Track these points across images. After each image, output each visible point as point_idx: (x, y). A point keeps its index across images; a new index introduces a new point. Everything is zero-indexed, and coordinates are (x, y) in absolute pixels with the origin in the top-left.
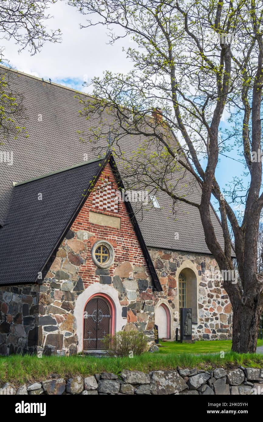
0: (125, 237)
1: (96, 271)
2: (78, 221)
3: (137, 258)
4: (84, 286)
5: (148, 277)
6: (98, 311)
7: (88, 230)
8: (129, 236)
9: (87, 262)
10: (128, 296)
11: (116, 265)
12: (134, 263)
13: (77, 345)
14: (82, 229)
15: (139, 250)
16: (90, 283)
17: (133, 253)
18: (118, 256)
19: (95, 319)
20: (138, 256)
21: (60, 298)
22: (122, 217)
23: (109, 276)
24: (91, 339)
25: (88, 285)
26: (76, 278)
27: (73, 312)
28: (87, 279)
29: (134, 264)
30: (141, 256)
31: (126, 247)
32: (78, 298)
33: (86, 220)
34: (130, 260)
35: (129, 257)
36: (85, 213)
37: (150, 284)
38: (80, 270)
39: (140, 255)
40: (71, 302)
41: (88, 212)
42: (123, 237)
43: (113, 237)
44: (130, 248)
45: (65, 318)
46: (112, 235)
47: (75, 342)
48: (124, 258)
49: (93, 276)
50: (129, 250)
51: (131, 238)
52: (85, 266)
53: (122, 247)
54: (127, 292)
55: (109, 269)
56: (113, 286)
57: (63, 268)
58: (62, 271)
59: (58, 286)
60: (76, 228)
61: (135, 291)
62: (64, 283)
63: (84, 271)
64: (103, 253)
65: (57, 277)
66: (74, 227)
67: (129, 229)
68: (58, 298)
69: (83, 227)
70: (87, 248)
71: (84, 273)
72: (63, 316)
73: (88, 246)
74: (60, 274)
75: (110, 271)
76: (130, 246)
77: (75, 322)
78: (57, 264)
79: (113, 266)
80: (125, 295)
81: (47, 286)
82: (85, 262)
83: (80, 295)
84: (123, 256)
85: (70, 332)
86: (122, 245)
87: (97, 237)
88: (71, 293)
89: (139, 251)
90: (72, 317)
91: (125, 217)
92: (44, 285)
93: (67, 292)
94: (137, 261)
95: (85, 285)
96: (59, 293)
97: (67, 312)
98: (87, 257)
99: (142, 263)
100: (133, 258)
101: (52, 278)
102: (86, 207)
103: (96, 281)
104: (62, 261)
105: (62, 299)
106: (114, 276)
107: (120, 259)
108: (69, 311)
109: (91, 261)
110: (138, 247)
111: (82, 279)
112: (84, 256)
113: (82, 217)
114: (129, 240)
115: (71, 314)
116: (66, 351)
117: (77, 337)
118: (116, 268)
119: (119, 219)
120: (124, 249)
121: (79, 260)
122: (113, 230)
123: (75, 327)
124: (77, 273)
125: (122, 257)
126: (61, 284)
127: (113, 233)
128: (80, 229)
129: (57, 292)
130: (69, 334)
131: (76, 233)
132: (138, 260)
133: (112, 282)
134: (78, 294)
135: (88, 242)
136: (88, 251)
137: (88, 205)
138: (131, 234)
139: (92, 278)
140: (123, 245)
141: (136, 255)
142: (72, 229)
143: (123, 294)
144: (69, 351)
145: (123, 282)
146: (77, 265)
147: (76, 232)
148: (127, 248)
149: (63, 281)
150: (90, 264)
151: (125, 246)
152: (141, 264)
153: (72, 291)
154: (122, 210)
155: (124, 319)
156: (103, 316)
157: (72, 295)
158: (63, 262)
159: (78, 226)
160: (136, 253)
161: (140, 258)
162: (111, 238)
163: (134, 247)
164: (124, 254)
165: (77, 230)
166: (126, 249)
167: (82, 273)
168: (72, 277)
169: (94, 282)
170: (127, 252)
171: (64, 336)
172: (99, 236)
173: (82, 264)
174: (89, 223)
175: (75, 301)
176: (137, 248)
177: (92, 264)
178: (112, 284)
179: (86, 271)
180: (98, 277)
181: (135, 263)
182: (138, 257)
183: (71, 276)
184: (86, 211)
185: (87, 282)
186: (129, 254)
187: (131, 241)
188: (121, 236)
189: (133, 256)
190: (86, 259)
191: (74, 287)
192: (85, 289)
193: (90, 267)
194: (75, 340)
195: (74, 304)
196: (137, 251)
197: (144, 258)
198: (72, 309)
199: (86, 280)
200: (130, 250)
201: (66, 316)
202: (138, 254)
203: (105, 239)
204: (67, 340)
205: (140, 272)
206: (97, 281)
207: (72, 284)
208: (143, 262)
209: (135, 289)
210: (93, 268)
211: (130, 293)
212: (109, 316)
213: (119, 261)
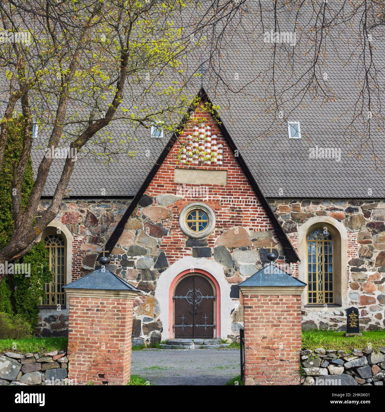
0: (235, 195)
1: (186, 242)
2: (157, 183)
3: (256, 220)
4: (169, 262)
5: (276, 244)
6: (194, 291)
7: (172, 193)
8: (241, 192)
9: (172, 233)
10: (241, 271)
11: (220, 233)
12: (251, 227)
13: (162, 332)
14: (164, 193)
15: (260, 209)
16: (178, 257)
17: (249, 215)
18: (222, 220)
19: (190, 301)
20: (257, 217)
21: (135, 277)
22: (229, 169)
23: (208, 246)
24: (185, 326)
25: (175, 260)
26: (157, 253)
27: (153, 294)
28: (173, 252)
29: (251, 229)
30: (264, 217)
31: (236, 208)
32: (160, 277)
33: (170, 181)
34: (243, 224)
35: (243, 220)
36: (168, 172)
37: (282, 253)
38: (163, 243)
39: (262, 216)
40: (152, 282)
41: (173, 170)
42: (232, 195)
43: (214, 197)
44: (243, 208)
45: (143, 301)
46: (213, 194)
47: (159, 329)
48: (233, 222)
49: (182, 249)
50: (241, 211)
51: (245, 195)
52: (170, 238)
53: (231, 208)
54: (240, 265)
55: (207, 238)
56: (214, 260)
57: (138, 242)
58: (137, 246)
59: (132, 264)
60: (155, 192)
61: (254, 264)
62: (139, 260)
63: (168, 243)
64: (200, 218)
65: (130, 253)
66: (151, 192)
67: (240, 184)
68: (131, 278)
69: (166, 189)
70: (173, 215)
71: (169, 246)
72: (139, 299)
73: (174, 213)
74: (134, 250)
75: (208, 240)
76: (244, 206)
77: (157, 305)
78: (130, 238)
79: (214, 234)
80: (236, 270)
81: (115, 264)
82: (170, 232)
83: (163, 273)
84: (231, 220)
85: (150, 317)
86: (229, 206)
87: (188, 200)
88: (150, 271)
89: (260, 211)
90: (153, 299)
91: (234, 169)
92: (112, 263)
93: (145, 271)
94: (256, 224)
95: (169, 260)
96: (133, 272)
97: (144, 293)
98: (172, 226)
99: (266, 226)
100: (250, 221)
101: (122, 255)
102: (170, 164)
103: (186, 255)
104: (136, 234)
105: (138, 279)
106: (216, 246)
107: (226, 224)
108: (148, 292)
109: (179, 230)
110: (258, 206)
111: (165, 253)
112: (168, 225)
113: (164, 178)
114: (242, 198)
115: (151, 296)
116: (146, 339)
117: (161, 323)
118: (218, 237)
119: (225, 173)
120: (233, 210)
121: (161, 231)
122: (214, 189)
123: (158, 310)
124: (158, 247)
125: (229, 222)
126: (136, 261)
127: (214, 192)
128: (161, 192)
129: (130, 270)
130: (149, 319)
131: (155, 199)
132: (258, 223)
133: (213, 255)
134: (161, 272)
135: (174, 207)
136: (174, 218)
137: (173, 161)
138: (244, 190)
139: (179, 252)
140: (232, 206)
141: (254, 217)
142: (149, 194)
143: (233, 270)
144: (149, 340)
145: (232, 254)
146: (158, 237)
147: (154, 197)
148: (238, 209)
149: (138, 257)
150: (177, 234)
151: (236, 206)
152: (264, 228)
153: (152, 269)
154: (228, 160)
155: (233, 300)
156: (203, 297)
157: (152, 273)
158: (138, 235)
159: (158, 189)
160: (256, 214)
161: (262, 220)
162: (212, 199)
163: (252, 206)
164: (233, 216)
165: (156, 195)
166: (236, 211)
167: (166, 246)
168: (151, 252)
169: (183, 256)
170: (238, 214)
171: (142, 322)
172: (191, 198)
173: (166, 235)
174: (174, 184)
175: (157, 280)
176: (256, 206)
177: (180, 234)
178: (213, 257)
179: (171, 243)
180: (190, 250)
181: (254, 228)
182: (258, 219)
183: (149, 250)
184: (170, 169)
185: (173, 257)
186: (242, 217)
187: (245, 198)
188: (227, 195)
189: (250, 218)
190: (171, 229)
191: (154, 264)
192: (169, 265)
193: (178, 237)
194: (159, 327)
195: (155, 283)
196: (257, 211)
197: (268, 219)
198: (153, 290)
199: (172, 254)
200: (244, 211)
201: (144, 298)
202: (259, 214)
203: (201, 201)
204: (146, 326)
205: (262, 239)
206: (189, 255)
207: (152, 260)
208: (268, 225)
209: (253, 262)
210: (181, 239)
211: (246, 266)
212: (212, 297)
213: (224, 227)
